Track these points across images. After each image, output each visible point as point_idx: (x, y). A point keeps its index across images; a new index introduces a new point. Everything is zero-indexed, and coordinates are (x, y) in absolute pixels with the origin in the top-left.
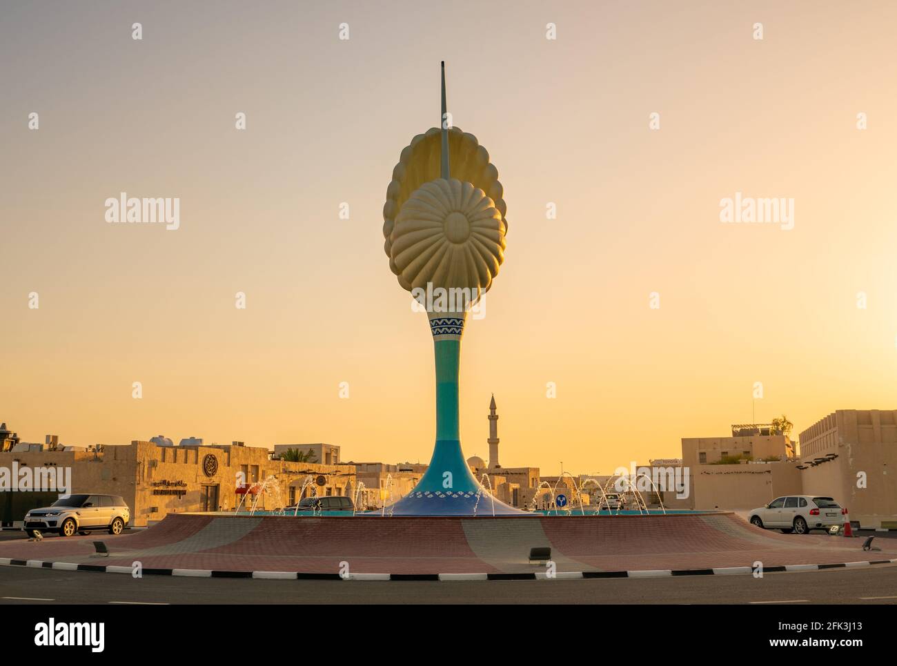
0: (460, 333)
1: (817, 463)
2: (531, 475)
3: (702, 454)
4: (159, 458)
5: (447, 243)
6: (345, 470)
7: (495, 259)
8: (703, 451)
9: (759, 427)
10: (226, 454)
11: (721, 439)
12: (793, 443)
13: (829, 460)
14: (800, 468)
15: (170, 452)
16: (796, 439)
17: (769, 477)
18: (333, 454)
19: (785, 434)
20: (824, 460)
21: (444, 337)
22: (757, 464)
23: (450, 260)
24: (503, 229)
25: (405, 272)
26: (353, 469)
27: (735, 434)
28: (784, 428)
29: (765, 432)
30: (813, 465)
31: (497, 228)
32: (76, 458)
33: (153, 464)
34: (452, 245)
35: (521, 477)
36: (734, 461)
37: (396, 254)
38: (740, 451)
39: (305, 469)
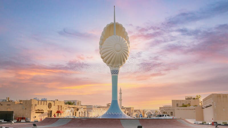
0: (118, 74)
1: (207, 107)
2: (132, 109)
3: (177, 104)
4: (37, 104)
5: (115, 51)
6: (84, 107)
7: (127, 56)
8: (177, 103)
9: (192, 97)
10: (54, 103)
11: (182, 100)
12: (201, 102)
13: (210, 106)
14: (203, 108)
15: (40, 102)
16: (202, 101)
17: (194, 110)
18: (79, 103)
19: (199, 99)
20: (209, 106)
21: (114, 75)
22: (192, 107)
23: (116, 56)
24: (129, 48)
25: (105, 59)
26: (86, 107)
27: (186, 99)
28: (199, 97)
29: (194, 99)
30: (206, 107)
31: (128, 48)
32: (16, 103)
33: (36, 105)
34: (117, 52)
35: (129, 110)
36: (186, 106)
37: (102, 54)
38: (187, 104)
39: (74, 107)
